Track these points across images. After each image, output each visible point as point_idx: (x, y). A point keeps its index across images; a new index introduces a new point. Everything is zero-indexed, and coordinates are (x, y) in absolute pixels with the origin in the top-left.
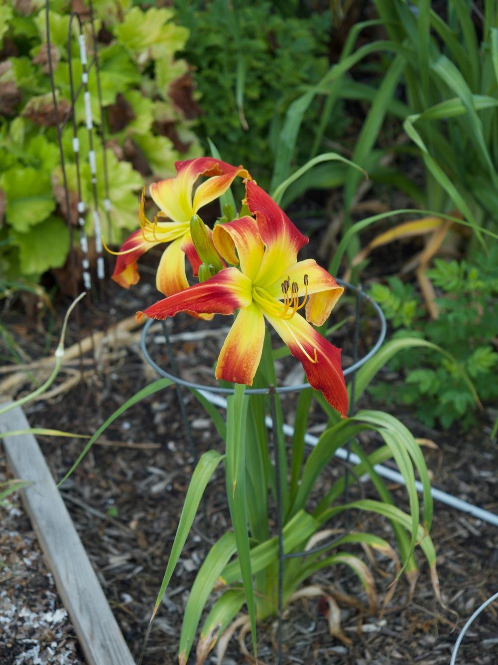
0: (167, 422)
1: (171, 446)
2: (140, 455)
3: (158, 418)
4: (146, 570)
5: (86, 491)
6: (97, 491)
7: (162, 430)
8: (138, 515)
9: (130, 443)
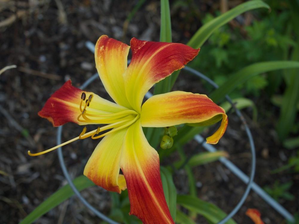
0: (68, 57)
1: (68, 78)
2: (48, 83)
3: (63, 54)
4: (40, 178)
5: (12, 105)
6: (18, 106)
7: (63, 63)
8: (41, 131)
9: (43, 73)
